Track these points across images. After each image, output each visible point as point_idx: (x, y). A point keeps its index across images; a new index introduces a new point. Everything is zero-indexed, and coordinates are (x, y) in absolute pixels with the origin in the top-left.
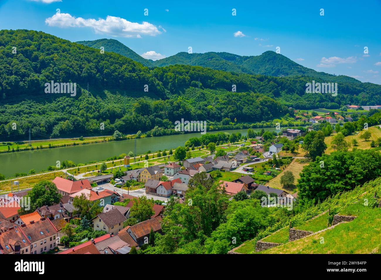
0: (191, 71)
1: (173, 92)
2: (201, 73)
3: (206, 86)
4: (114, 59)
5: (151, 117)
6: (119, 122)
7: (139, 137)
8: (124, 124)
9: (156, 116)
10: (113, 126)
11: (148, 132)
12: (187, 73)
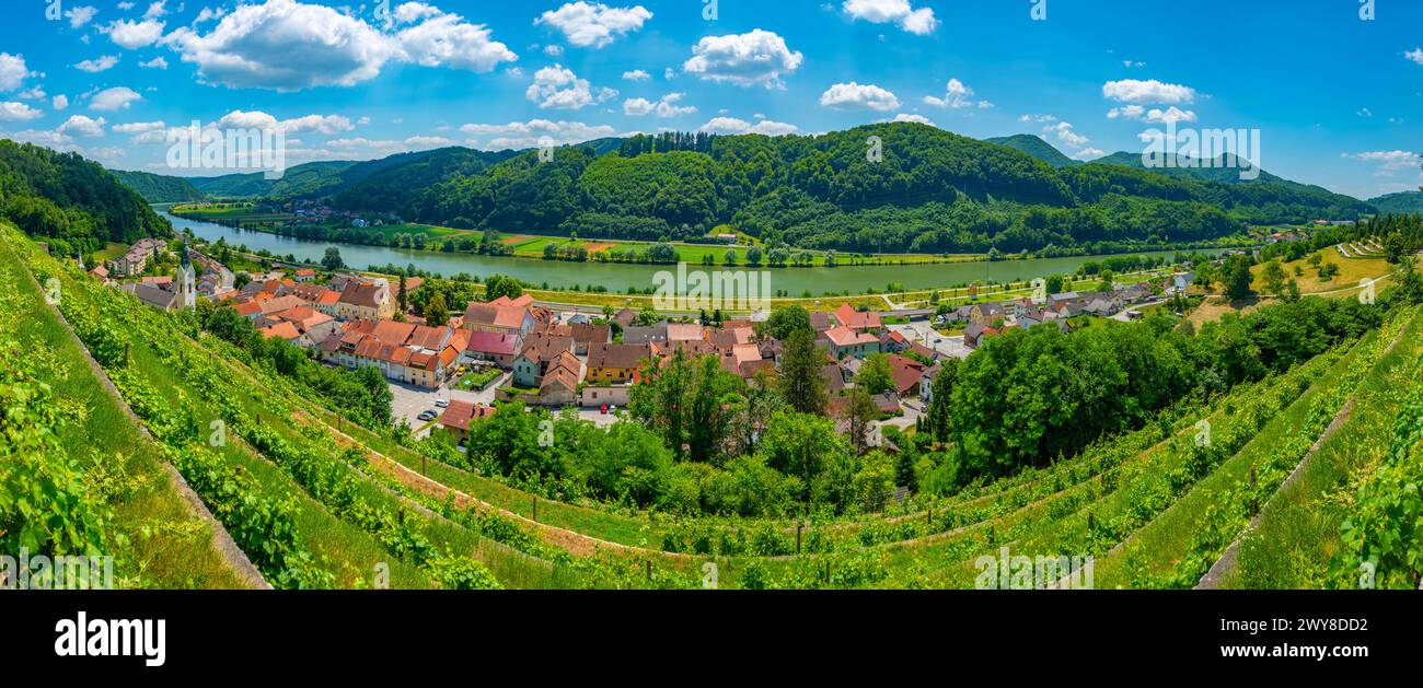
0: (1112, 172)
1: (1084, 199)
2: (1125, 175)
3: (1131, 192)
4: (1005, 154)
5: (1046, 230)
6: (1000, 236)
7: (1024, 258)
8: (1005, 238)
9: (1052, 230)
10: (991, 241)
11: (1038, 252)
12: (1106, 174)
